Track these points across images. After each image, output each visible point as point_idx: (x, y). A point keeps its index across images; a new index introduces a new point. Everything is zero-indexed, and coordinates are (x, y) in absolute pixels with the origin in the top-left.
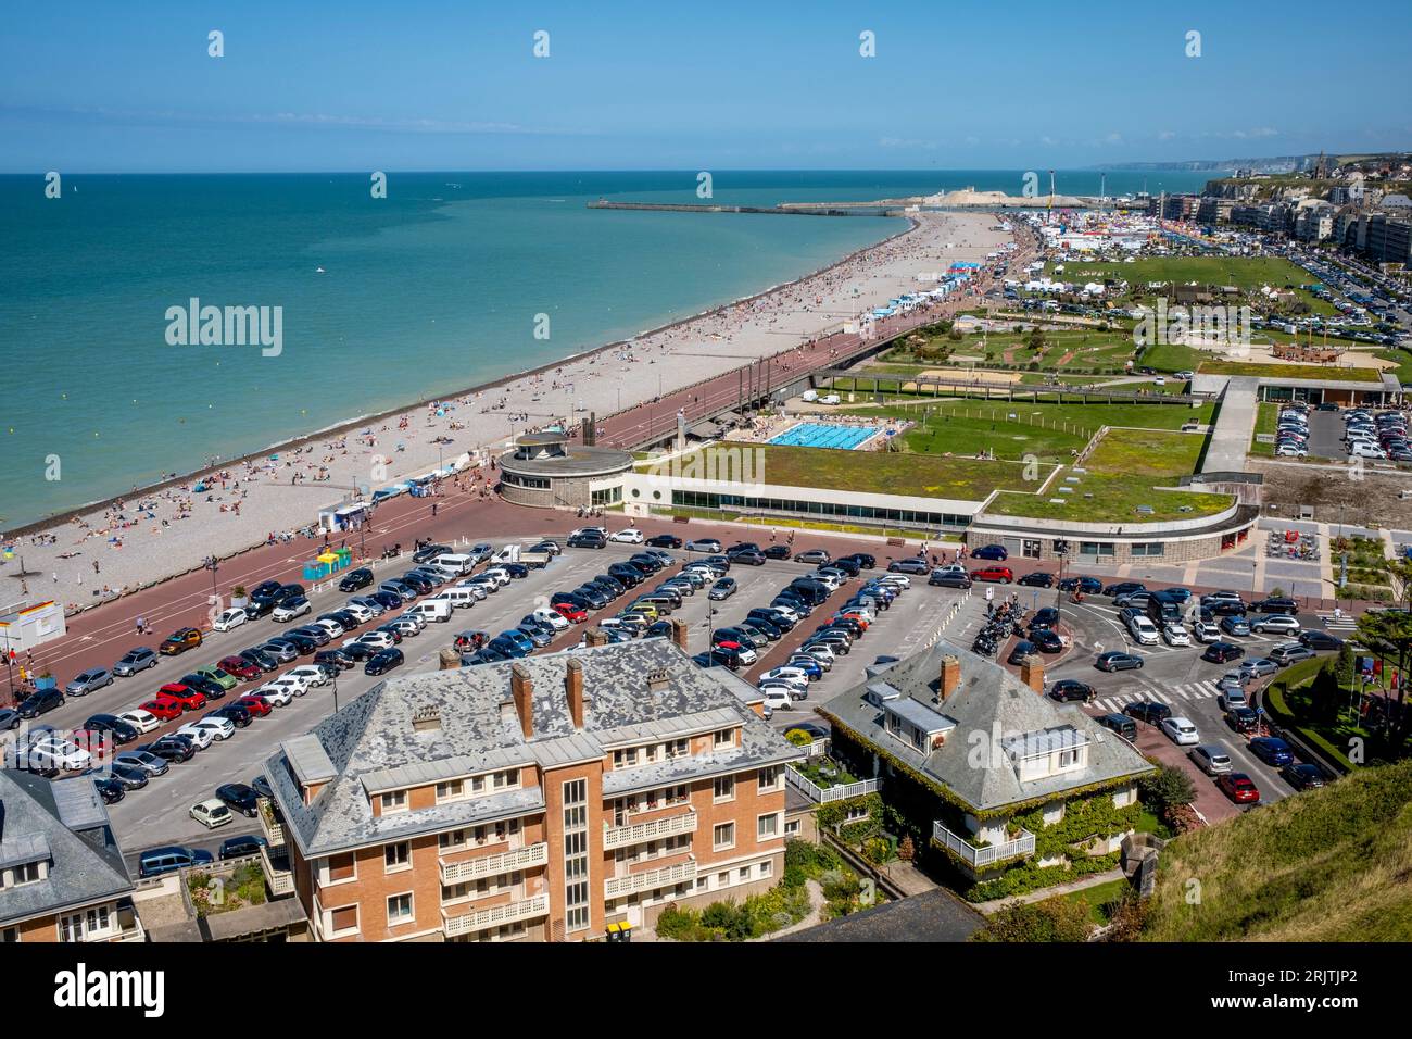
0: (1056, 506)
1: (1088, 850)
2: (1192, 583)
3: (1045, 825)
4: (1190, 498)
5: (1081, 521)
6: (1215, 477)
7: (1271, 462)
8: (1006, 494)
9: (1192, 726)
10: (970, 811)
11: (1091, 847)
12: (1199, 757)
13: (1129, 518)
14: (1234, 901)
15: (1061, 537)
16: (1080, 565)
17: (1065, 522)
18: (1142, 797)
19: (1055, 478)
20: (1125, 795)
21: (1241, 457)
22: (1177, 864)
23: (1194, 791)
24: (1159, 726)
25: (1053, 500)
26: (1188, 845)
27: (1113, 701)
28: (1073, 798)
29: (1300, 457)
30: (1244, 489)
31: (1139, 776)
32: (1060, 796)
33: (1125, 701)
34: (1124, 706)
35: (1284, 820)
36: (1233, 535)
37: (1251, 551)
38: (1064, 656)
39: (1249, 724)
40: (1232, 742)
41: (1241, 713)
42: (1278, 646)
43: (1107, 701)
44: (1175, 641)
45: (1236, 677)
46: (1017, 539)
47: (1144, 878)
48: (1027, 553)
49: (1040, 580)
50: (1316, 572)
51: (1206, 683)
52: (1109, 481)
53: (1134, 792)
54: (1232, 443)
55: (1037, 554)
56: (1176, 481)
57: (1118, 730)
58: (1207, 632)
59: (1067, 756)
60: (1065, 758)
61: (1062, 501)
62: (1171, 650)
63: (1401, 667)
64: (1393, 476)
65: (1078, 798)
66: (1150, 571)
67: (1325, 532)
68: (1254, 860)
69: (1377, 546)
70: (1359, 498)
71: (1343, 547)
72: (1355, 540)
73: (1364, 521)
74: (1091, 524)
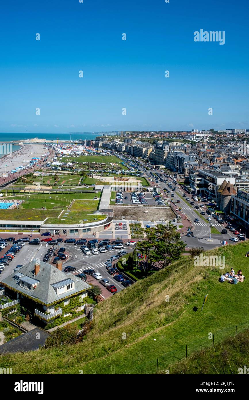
0: (63, 221)
1: (76, 310)
2: (98, 238)
3: (65, 306)
4: (96, 216)
5: (69, 224)
6: (102, 211)
7: (115, 206)
8: (50, 219)
9: (100, 274)
10: (44, 305)
11: (77, 310)
12: (102, 282)
14: (112, 317)
15: (64, 229)
16: (70, 236)
17: (65, 225)
18: (89, 294)
19: (62, 214)
20: (85, 294)
21: (108, 205)
22: (98, 311)
23: (101, 291)
24: (92, 275)
25: (62, 219)
26: (101, 305)
27: (80, 270)
28: (72, 297)
29: (122, 204)
30: (109, 213)
31: (87, 289)
32: (68, 297)
33: (83, 270)
34: (83, 271)
35: (123, 295)
36: (107, 225)
37: (111, 229)
39: (114, 272)
40: (110, 277)
41: (111, 270)
42: (119, 252)
43: (79, 270)
44: (95, 253)
45: (110, 261)
46: (53, 230)
47: (90, 315)
49: (60, 241)
50: (126, 233)
51: (103, 263)
52: (76, 213)
53: (87, 293)
54: (105, 202)
56: (93, 212)
57: (82, 278)
58: (102, 250)
59: (69, 286)
60: (69, 287)
61: (64, 219)
62: (94, 255)
63: (147, 254)
64: (142, 208)
65: (73, 297)
66: (87, 236)
67: (128, 222)
68: (116, 307)
69: (140, 225)
70: (135, 214)
71: (132, 226)
72: (135, 224)
73: (137, 219)
74: (72, 225)
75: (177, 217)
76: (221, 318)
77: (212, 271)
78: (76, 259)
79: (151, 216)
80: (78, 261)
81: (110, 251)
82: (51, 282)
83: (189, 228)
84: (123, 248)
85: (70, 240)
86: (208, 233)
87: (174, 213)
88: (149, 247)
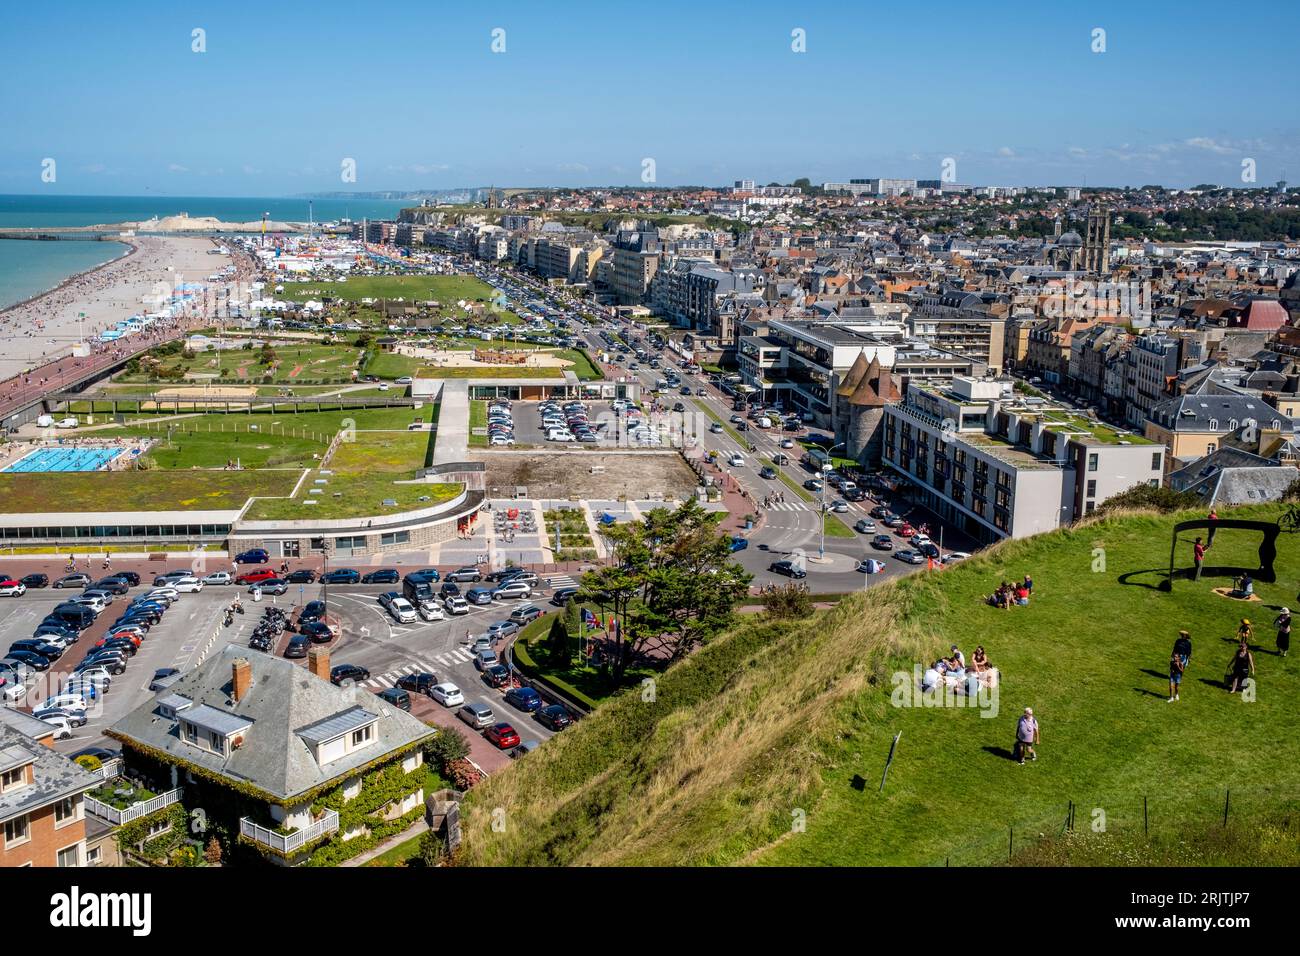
0: (309, 507)
1: (385, 816)
2: (437, 563)
3: (346, 801)
4: (427, 489)
5: (334, 518)
6: (445, 468)
7: (486, 451)
8: (262, 501)
9: (456, 688)
10: (276, 802)
11: (387, 813)
12: (466, 715)
13: (376, 511)
14: (533, 832)
15: (317, 536)
16: (338, 559)
17: (320, 521)
18: (426, 759)
19: (304, 482)
20: (412, 760)
21: (464, 449)
22: (477, 811)
23: (468, 746)
24: (428, 693)
25: (306, 502)
26: (482, 792)
27: (384, 677)
28: (369, 771)
29: (510, 445)
30: (471, 477)
31: (420, 742)
32: (356, 771)
33: (395, 676)
34: (395, 681)
35: (555, 755)
36: (465, 518)
37: (482, 530)
38: (336, 644)
39: (503, 679)
40: (490, 697)
41: (495, 671)
42: (516, 609)
43: (380, 678)
44: (431, 616)
45: (486, 641)
46: (277, 541)
47: (451, 829)
48: (287, 553)
49: (304, 577)
50: (536, 542)
51: (462, 649)
52: (354, 480)
53: (420, 756)
54: (454, 439)
55: (296, 553)
56: (413, 475)
57: (396, 703)
58: (457, 605)
59: (359, 734)
60: (358, 736)
61: (315, 502)
62: (429, 624)
63: (617, 612)
64: (582, 455)
65: (373, 770)
66: (402, 557)
67: (538, 507)
68: (539, 795)
69: (580, 515)
70: (560, 476)
71: (554, 518)
72: (562, 512)
73: (567, 495)
74: (344, 520)
75: (703, 484)
76: (946, 808)
78: (366, 638)
79: (615, 482)
80: (375, 646)
81: (485, 609)
82: (296, 722)
83: (748, 519)
84: (528, 597)
85: (338, 572)
86: (812, 535)
87: (694, 470)
88: (626, 589)
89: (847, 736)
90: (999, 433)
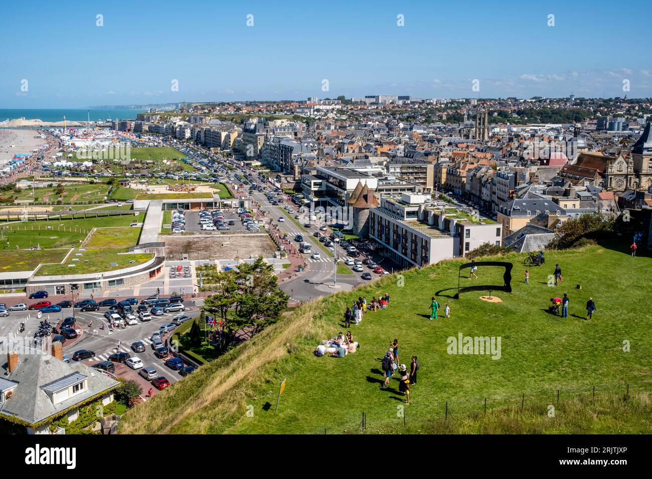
0: (71, 268)
1: (93, 429)
2: (138, 295)
3: (69, 423)
4: (134, 257)
5: (83, 273)
6: (145, 246)
7: (170, 236)
8: (45, 266)
9: (139, 360)
10: (28, 425)
11: (94, 427)
12: (143, 373)
13: (106, 269)
15: (74, 283)
16: (84, 294)
17: (76, 275)
18: (117, 398)
19: (70, 255)
20: (108, 399)
21: (156, 236)
22: (126, 425)
23: (141, 389)
24: (125, 363)
25: (69, 266)
27: (103, 355)
28: (82, 406)
29: (182, 233)
30: (157, 250)
31: (113, 388)
32: (75, 406)
33: (109, 354)
34: (108, 357)
36: (154, 271)
37: (163, 277)
38: (78, 339)
39: (165, 354)
40: (158, 363)
41: (161, 349)
42: (175, 317)
43: (100, 356)
44: (131, 323)
45: (158, 334)
46: (52, 286)
48: (58, 292)
49: (66, 304)
50: (190, 282)
51: (146, 339)
52: (97, 253)
53: (112, 396)
54: (152, 229)
55: (63, 292)
56: (128, 250)
57: (106, 369)
58: (145, 316)
59: (77, 386)
60: (76, 388)
61: (74, 265)
62: (130, 327)
63: (222, 317)
64: (219, 237)
65: (84, 405)
66: (118, 293)
67: (193, 264)
68: (160, 415)
69: (214, 268)
70: (207, 248)
71: (201, 270)
72: (205, 266)
73: (209, 258)
74: (89, 275)
75: (279, 250)
76: (308, 418)
77: (306, 338)
78: (95, 335)
79: (235, 250)
80: (100, 339)
81: (160, 317)
82: (41, 382)
83: (300, 267)
84: (183, 310)
85: (84, 302)
86: (332, 274)
87: (276, 243)
88: (225, 305)
89: (268, 382)
90: (424, 220)
